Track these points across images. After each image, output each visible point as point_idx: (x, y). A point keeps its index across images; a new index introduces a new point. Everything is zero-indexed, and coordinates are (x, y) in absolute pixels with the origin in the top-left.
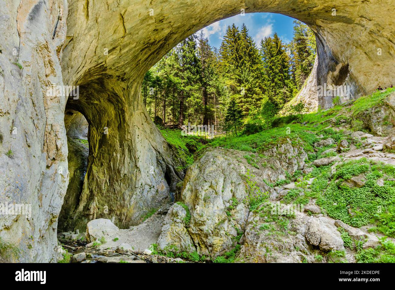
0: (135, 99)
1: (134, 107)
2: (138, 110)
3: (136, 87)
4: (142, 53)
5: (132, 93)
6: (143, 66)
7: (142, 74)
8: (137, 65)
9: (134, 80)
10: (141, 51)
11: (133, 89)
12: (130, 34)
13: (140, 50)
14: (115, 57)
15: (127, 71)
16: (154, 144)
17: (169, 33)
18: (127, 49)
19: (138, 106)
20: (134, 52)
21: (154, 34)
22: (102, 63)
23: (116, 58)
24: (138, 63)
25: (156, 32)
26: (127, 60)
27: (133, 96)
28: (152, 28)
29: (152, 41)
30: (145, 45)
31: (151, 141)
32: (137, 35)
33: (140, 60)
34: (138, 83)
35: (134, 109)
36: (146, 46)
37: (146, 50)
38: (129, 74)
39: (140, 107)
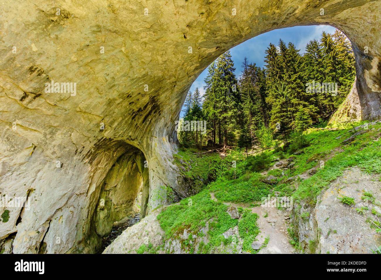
0: (148, 150)
1: (149, 155)
2: (153, 156)
3: (147, 141)
4: (135, 120)
5: (145, 146)
6: (144, 127)
7: (148, 130)
8: (137, 128)
9: (142, 137)
10: (133, 119)
11: (145, 143)
12: (106, 115)
13: (131, 119)
14: (110, 131)
15: (130, 134)
16: (166, 182)
17: (150, 99)
18: (116, 124)
19: (151, 154)
20: (126, 122)
21: (133, 105)
22: (102, 138)
23: (112, 131)
24: (137, 126)
25: (134, 104)
26: (124, 129)
27: (146, 148)
28: (126, 103)
29: (136, 110)
30: (132, 114)
31: (163, 180)
32: (115, 114)
33: (137, 124)
34: (147, 138)
35: (149, 157)
36: (134, 114)
37: (137, 116)
38: (134, 135)
39: (153, 154)
